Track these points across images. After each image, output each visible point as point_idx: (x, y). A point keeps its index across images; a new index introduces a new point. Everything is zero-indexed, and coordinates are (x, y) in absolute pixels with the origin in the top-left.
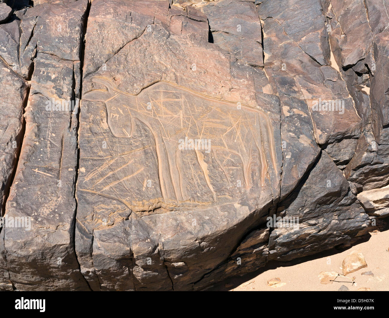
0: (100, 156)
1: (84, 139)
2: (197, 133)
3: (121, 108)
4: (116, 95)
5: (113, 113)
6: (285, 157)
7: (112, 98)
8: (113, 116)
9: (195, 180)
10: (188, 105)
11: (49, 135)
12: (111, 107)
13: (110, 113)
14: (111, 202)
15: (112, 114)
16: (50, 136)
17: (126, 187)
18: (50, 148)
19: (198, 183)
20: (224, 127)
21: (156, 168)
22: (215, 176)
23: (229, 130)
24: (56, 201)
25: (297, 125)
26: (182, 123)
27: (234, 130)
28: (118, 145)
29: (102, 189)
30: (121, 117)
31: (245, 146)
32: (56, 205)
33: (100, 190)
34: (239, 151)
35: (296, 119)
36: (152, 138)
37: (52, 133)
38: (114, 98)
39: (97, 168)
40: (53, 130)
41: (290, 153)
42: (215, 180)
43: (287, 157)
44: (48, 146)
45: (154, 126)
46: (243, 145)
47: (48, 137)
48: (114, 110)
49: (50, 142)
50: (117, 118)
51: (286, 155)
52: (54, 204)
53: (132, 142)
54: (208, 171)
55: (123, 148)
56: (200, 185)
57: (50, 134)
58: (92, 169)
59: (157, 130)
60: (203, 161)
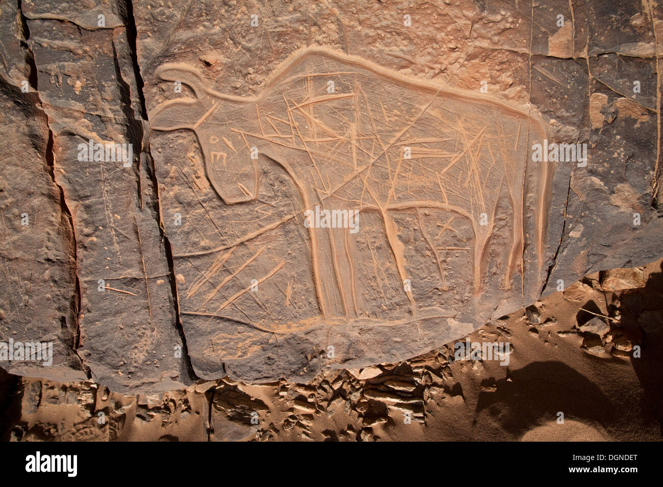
0: (204, 249)
1: (169, 220)
2: (387, 174)
3: (228, 136)
4: (215, 106)
5: (214, 151)
6: (569, 233)
7: (207, 114)
8: (215, 156)
9: (378, 279)
10: (369, 108)
11: (109, 218)
12: (208, 138)
13: (210, 151)
14: (236, 329)
15: (213, 153)
16: (112, 220)
17: (257, 300)
18: (118, 243)
19: (384, 286)
20: (446, 154)
21: (308, 260)
22: (418, 267)
23: (455, 158)
24: (151, 336)
25: (616, 155)
26: (354, 155)
27: (465, 161)
28: (233, 221)
29: (219, 307)
30: (232, 157)
31: (485, 196)
32: (152, 344)
33: (215, 309)
34: (470, 209)
35: (618, 137)
36: (297, 197)
37: (114, 213)
38: (211, 114)
39: (203, 272)
40: (114, 206)
41: (581, 228)
42: (418, 275)
43: (571, 234)
44: (115, 240)
45: (299, 168)
46: (480, 194)
47: (110, 222)
48: (214, 144)
49: (116, 230)
50: (224, 161)
51: (572, 229)
52: (149, 343)
53: (259, 211)
54: (405, 260)
55: (244, 227)
56: (388, 289)
57: (111, 215)
58: (196, 276)
59: (305, 176)
60: (397, 238)
